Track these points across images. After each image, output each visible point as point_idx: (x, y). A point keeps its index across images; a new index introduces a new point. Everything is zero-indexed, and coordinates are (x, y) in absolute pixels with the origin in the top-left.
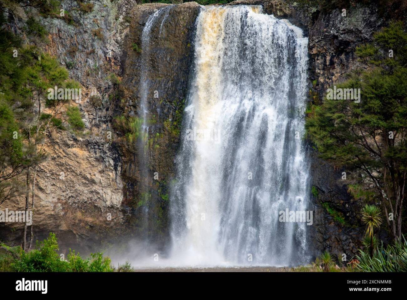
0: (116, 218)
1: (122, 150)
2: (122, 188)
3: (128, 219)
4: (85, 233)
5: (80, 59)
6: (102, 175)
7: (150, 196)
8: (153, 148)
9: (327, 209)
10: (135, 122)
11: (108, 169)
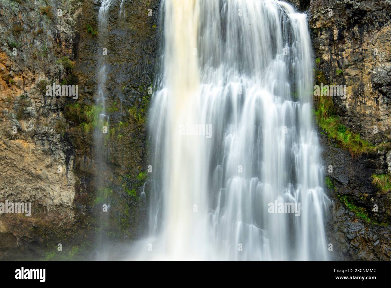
0: (66, 217)
1: (75, 142)
2: (74, 184)
3: (81, 218)
4: (27, 235)
5: (25, 40)
6: (50, 169)
7: (111, 191)
8: (115, 139)
9: (346, 204)
10: (92, 110)
11: (58, 163)
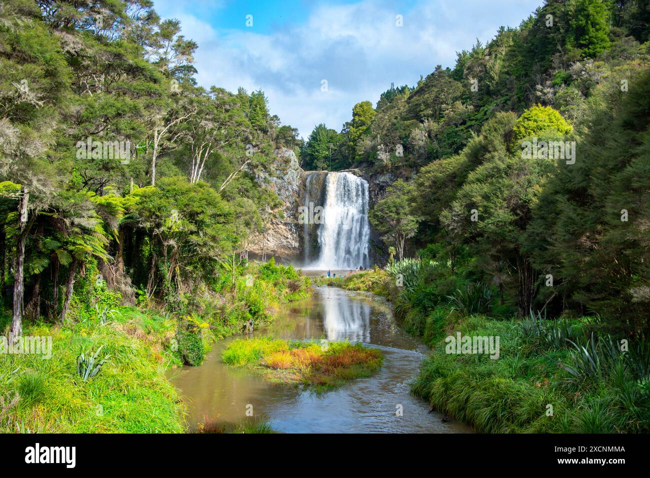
0: (296, 252)
2: (298, 241)
3: (301, 252)
4: (285, 257)
5: (283, 192)
6: (291, 235)
9: (376, 248)
11: (293, 233)
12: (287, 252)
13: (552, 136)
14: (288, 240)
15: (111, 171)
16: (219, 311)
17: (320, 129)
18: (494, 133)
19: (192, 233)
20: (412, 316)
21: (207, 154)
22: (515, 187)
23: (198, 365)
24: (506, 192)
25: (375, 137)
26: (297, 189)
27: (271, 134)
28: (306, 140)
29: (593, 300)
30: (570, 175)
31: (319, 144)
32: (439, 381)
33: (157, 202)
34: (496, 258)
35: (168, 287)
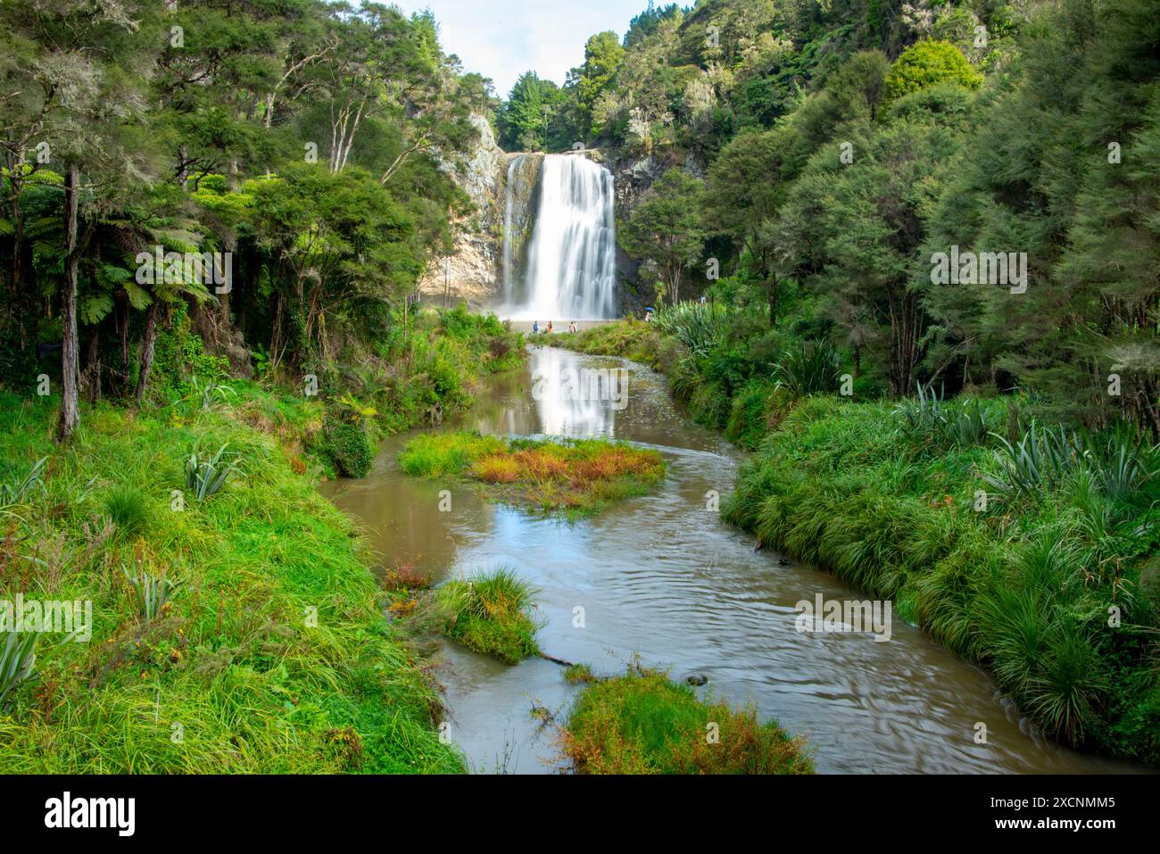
0: (491, 290)
1: (495, 247)
2: (495, 272)
3: (499, 291)
6: (483, 262)
10: (503, 229)
11: (486, 259)
12: (475, 291)
13: (951, 92)
14: (478, 271)
15: (227, 148)
16: (387, 389)
17: (528, 81)
18: (848, 88)
19: (345, 256)
20: (706, 396)
21: (357, 122)
22: (893, 180)
23: (363, 476)
24: (876, 188)
25: (624, 95)
26: (493, 184)
27: (447, 88)
28: (506, 99)
29: (1031, 368)
30: (1000, 159)
31: (526, 107)
32: (771, 501)
33: (286, 203)
34: (855, 301)
35: (307, 349)
